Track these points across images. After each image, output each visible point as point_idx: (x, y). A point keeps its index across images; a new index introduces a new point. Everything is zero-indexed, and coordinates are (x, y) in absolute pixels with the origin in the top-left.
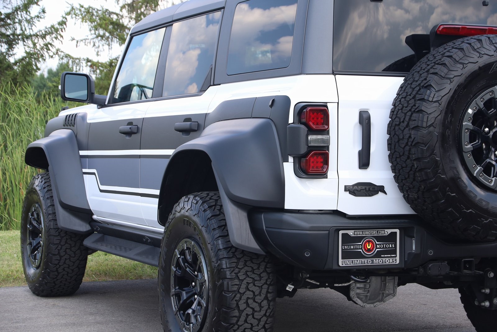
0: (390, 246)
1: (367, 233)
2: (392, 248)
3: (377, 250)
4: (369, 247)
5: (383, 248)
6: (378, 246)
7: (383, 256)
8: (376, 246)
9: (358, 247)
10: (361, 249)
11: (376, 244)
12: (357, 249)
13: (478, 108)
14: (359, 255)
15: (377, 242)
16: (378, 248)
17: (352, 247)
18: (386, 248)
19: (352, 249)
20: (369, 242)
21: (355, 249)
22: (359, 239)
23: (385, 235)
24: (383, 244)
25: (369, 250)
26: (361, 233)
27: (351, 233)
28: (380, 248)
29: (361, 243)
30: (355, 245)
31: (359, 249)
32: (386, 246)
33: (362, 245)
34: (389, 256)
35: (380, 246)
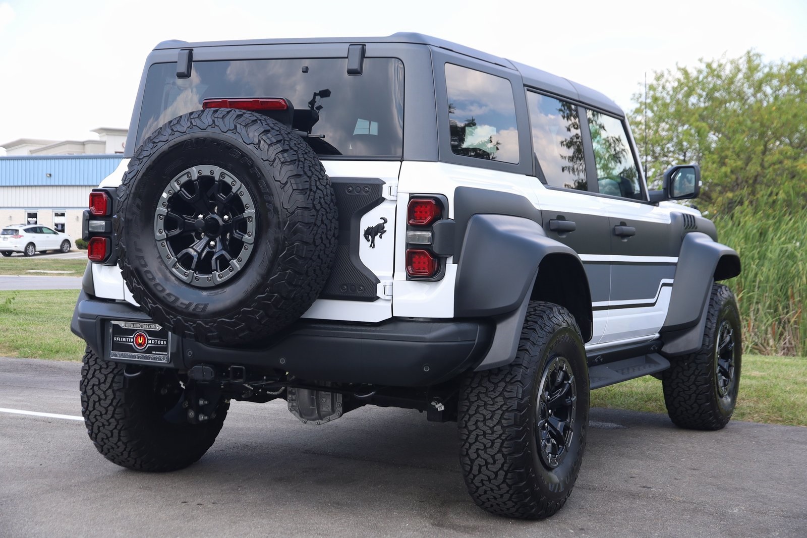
0: (162, 343)
1: (138, 326)
2: (163, 345)
3: (148, 345)
4: (140, 342)
5: (155, 344)
6: (150, 342)
7: (154, 352)
8: (148, 341)
9: (130, 340)
10: (133, 342)
11: (148, 339)
12: (128, 342)
13: (173, 191)
14: (130, 349)
15: (149, 337)
16: (149, 344)
17: (124, 340)
18: (157, 344)
19: (123, 342)
20: (141, 336)
21: (126, 342)
22: (131, 332)
23: (156, 330)
24: (155, 340)
25: (140, 345)
26: (132, 325)
27: (122, 324)
28: (151, 344)
29: (132, 337)
30: (127, 338)
31: (130, 342)
32: (157, 342)
33: (133, 338)
34: (161, 353)
35: (151, 342)
